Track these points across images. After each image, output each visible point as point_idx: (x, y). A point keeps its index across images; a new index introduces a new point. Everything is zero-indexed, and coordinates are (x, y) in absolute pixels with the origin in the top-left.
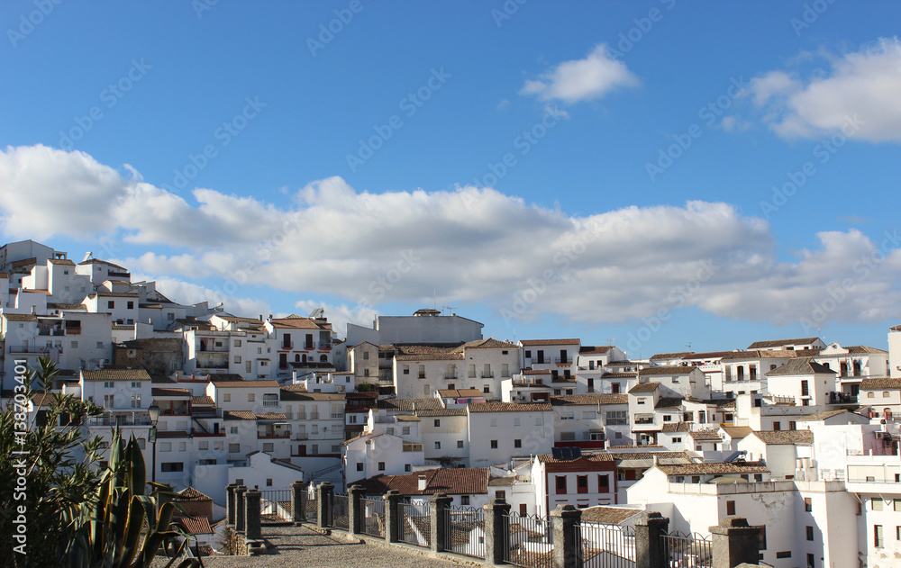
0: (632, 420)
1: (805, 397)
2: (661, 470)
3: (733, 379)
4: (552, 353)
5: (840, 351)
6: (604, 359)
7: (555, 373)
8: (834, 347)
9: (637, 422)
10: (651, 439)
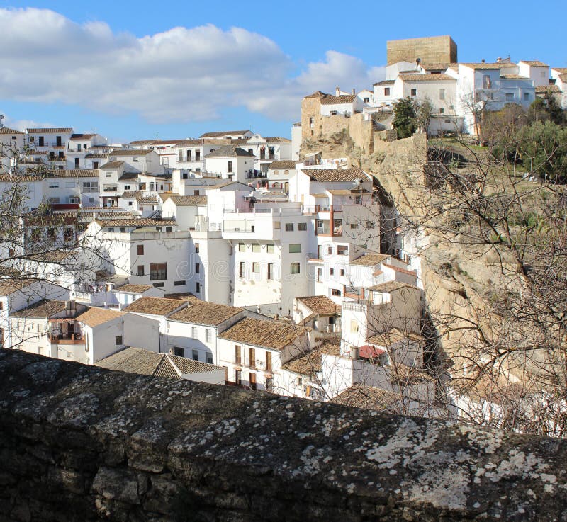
0: (102, 188)
1: (230, 173)
2: (98, 223)
3: (184, 160)
4: (50, 139)
5: (261, 140)
6: (89, 144)
7: (52, 153)
8: (257, 137)
9: (105, 190)
10: (115, 202)
